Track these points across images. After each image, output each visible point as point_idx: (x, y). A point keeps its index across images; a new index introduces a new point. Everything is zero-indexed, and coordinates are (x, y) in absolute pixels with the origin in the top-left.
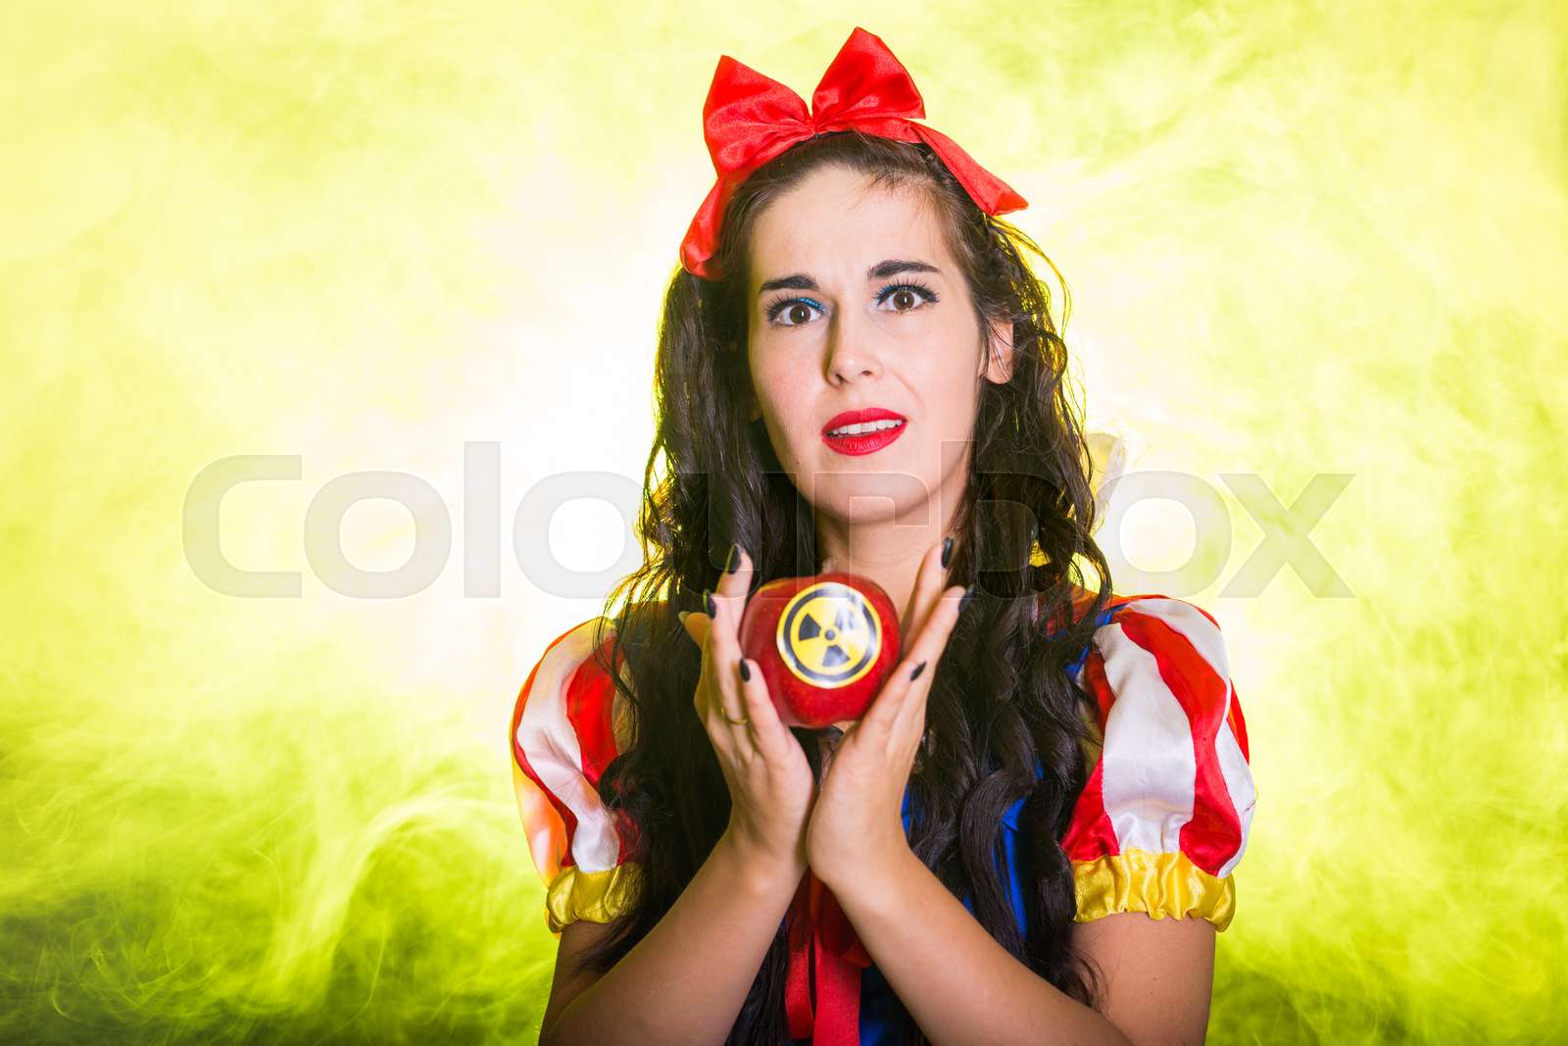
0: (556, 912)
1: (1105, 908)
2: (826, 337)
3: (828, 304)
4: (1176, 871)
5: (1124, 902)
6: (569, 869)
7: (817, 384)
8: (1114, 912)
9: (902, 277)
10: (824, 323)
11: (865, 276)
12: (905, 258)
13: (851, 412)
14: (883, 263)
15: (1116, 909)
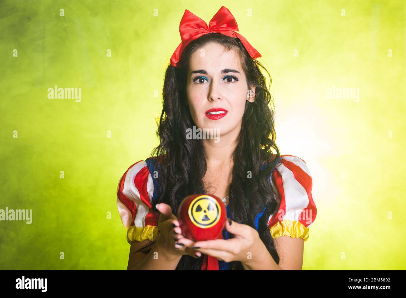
0: (129, 238)
1: (279, 235)
2: (209, 88)
3: (209, 79)
4: (297, 226)
5: (284, 233)
6: (132, 226)
7: (205, 100)
8: (282, 236)
9: (230, 74)
10: (208, 84)
11: (220, 72)
12: (231, 69)
13: (214, 109)
14: (226, 69)
15: (282, 235)
